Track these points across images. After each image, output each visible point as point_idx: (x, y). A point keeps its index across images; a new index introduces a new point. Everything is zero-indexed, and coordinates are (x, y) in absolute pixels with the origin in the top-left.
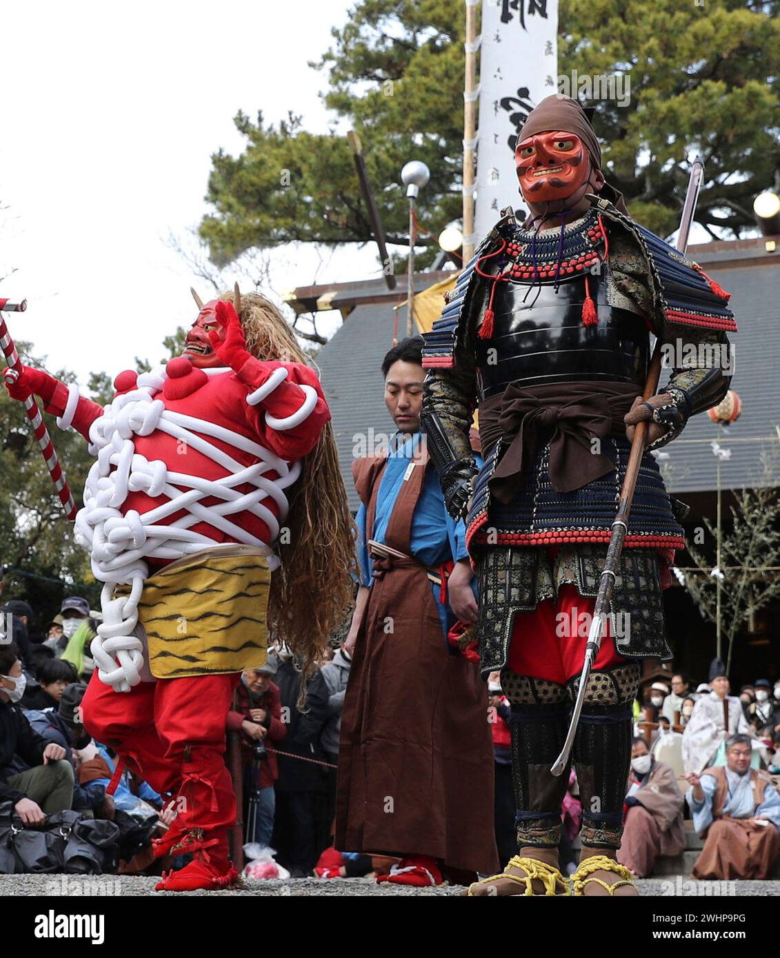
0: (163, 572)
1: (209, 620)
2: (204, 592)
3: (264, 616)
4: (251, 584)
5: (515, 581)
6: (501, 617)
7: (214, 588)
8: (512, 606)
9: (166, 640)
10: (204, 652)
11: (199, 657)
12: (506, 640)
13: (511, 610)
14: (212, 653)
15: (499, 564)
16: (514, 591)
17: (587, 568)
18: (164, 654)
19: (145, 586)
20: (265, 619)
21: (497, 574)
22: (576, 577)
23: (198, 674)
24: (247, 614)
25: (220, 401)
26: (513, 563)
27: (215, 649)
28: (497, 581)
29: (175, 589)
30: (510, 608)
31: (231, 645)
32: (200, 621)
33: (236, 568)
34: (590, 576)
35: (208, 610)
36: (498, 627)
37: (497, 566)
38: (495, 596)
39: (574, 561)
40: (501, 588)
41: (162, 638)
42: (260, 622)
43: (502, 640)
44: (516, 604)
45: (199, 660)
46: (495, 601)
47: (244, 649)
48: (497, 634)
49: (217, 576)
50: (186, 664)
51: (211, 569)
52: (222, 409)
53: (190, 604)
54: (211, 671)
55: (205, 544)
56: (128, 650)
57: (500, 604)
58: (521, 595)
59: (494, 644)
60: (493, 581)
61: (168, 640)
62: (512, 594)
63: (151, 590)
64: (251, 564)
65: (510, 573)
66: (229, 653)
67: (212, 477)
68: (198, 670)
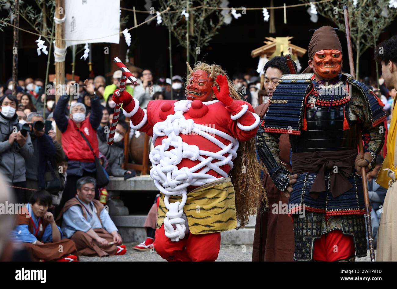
0: (195, 190)
1: (215, 210)
2: (213, 198)
3: (234, 207)
4: (229, 194)
5: (314, 227)
6: (309, 241)
7: (217, 197)
8: (313, 237)
9: (196, 219)
10: (213, 223)
11: (212, 225)
12: (312, 250)
13: (313, 239)
14: (216, 223)
15: (308, 220)
16: (314, 231)
17: (345, 224)
18: (196, 224)
19: (188, 196)
20: (235, 208)
21: (307, 224)
22: (341, 227)
23: (211, 232)
24: (229, 207)
25: (217, 119)
26: (314, 220)
27: (218, 222)
28: (308, 227)
29: (200, 197)
30: (313, 238)
31: (224, 220)
32: (211, 210)
33: (225, 188)
34: (347, 227)
35: (215, 206)
36: (308, 245)
37: (307, 221)
38: (307, 233)
39: (340, 221)
40: (309, 230)
41: (194, 218)
42: (233, 209)
43: (310, 250)
44: (315, 236)
45: (212, 227)
46: (307, 234)
47: (229, 221)
48: (307, 247)
49: (217, 192)
50: (206, 228)
51: (216, 189)
52: (218, 123)
53: (207, 203)
54: (216, 231)
55: (213, 179)
56: (181, 224)
57: (309, 236)
58: (317, 233)
59: (306, 251)
60: (306, 227)
61: (198, 219)
62: (314, 232)
63: (190, 198)
64: (229, 186)
65: (313, 224)
66: (223, 223)
67: (215, 151)
68: (212, 230)
